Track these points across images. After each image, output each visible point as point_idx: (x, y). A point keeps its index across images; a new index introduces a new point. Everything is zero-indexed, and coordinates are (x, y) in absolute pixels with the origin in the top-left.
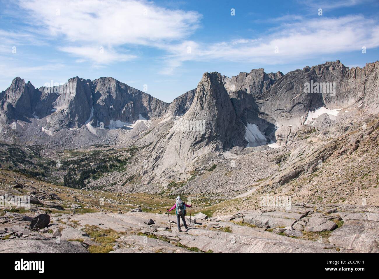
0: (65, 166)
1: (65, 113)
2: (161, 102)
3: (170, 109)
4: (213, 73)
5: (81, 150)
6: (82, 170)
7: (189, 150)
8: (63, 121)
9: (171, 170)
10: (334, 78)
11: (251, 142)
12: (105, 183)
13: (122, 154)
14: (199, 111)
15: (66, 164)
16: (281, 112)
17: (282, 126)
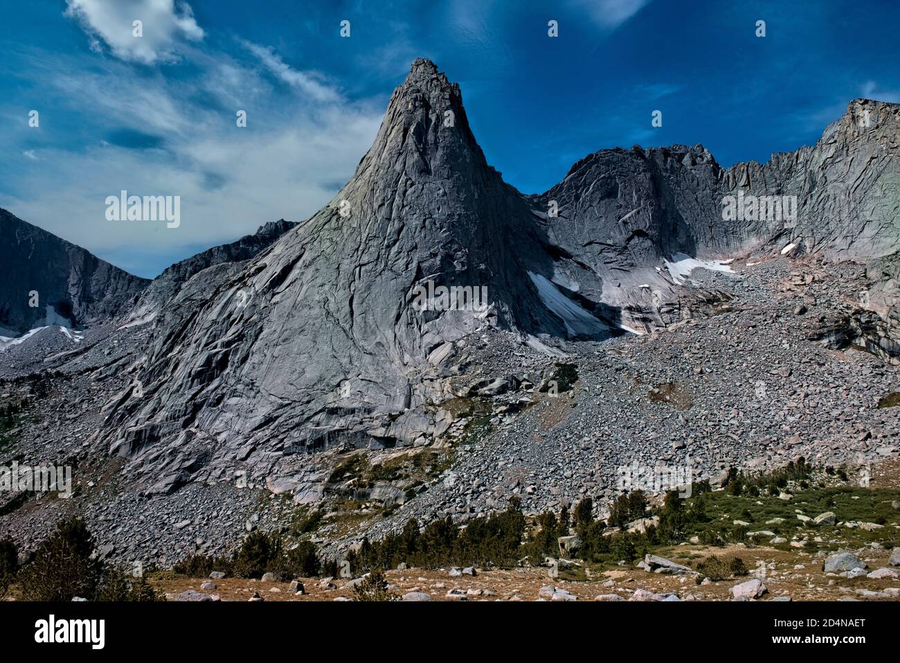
2: (124, 275)
3: (151, 295)
7: (398, 317)
9: (315, 406)
10: (698, 185)
14: (414, 176)
16: (602, 250)
17: (619, 286)
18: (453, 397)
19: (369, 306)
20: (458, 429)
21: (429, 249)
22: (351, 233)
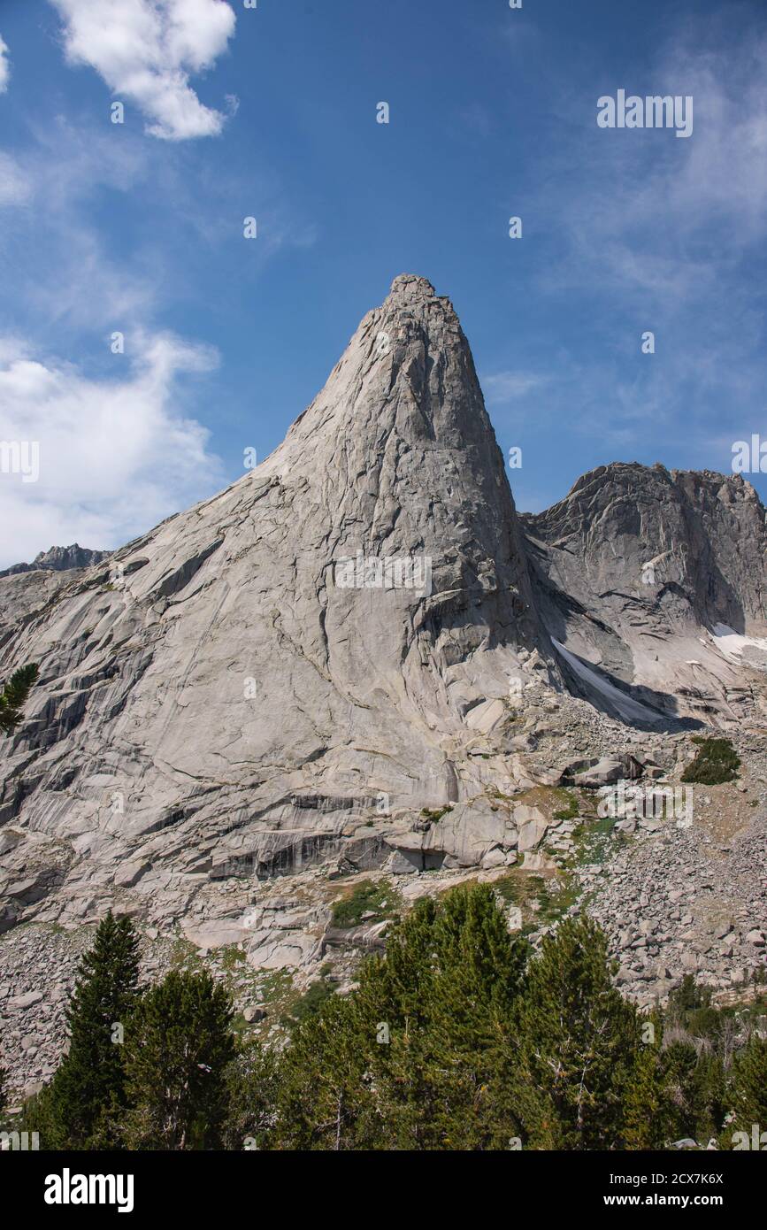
7: (405, 651)
10: (739, 530)
14: (408, 438)
16: (626, 605)
17: (657, 660)
18: (533, 785)
19: (354, 629)
20: (562, 838)
21: (442, 549)
22: (313, 513)
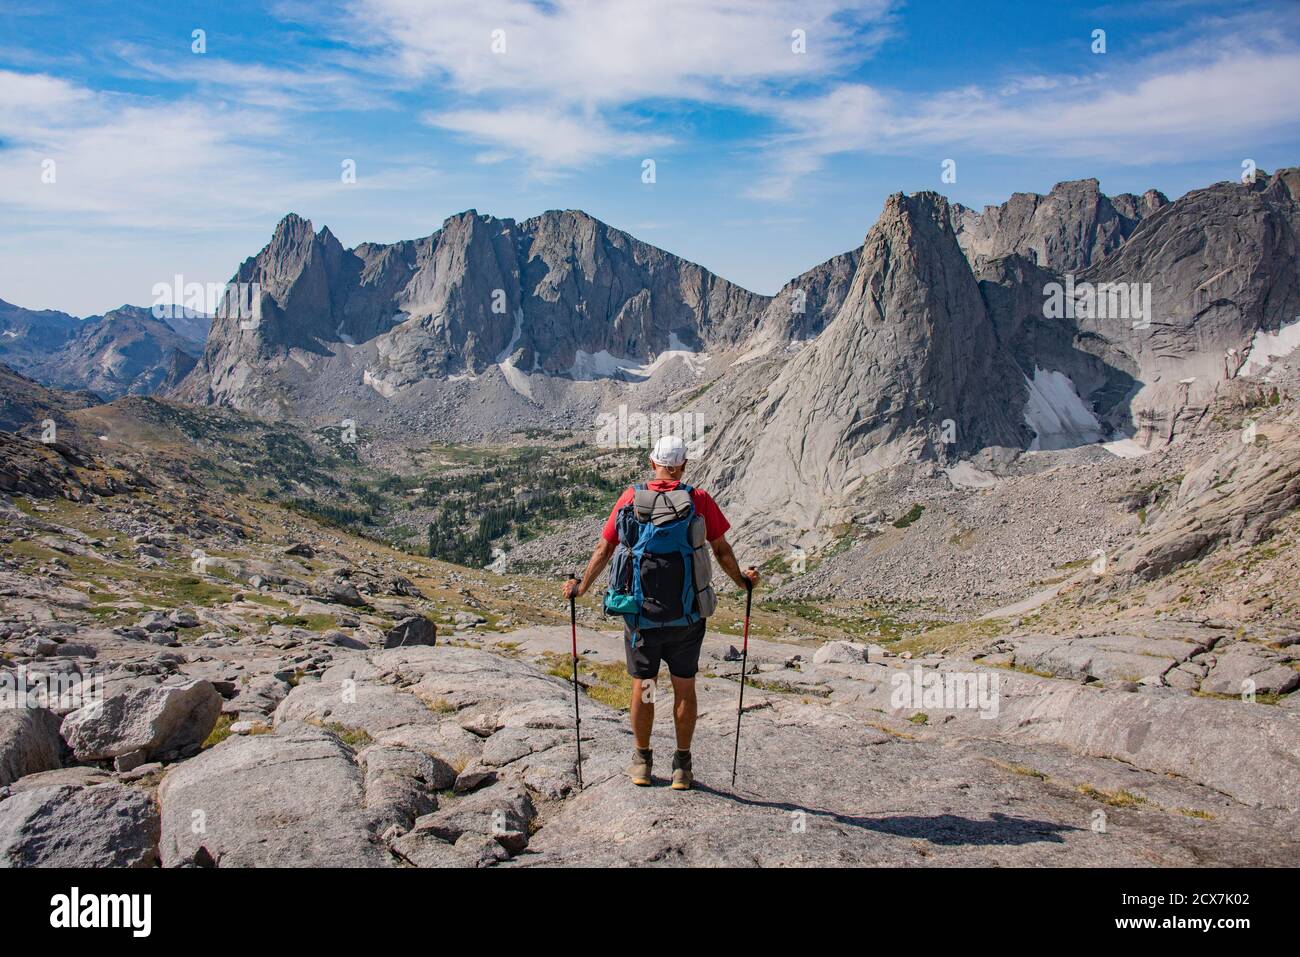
0: (434, 495)
1: (434, 327)
2: (742, 293)
3: (771, 318)
4: (919, 196)
5: (484, 445)
6: (486, 510)
7: (833, 454)
8: (430, 353)
9: (770, 518)
11: (1046, 435)
12: (555, 554)
13: (613, 461)
14: (869, 325)
15: (436, 487)
16: (1155, 332)
17: (1157, 380)
18: (841, 522)
19: (814, 445)
21: (869, 395)
